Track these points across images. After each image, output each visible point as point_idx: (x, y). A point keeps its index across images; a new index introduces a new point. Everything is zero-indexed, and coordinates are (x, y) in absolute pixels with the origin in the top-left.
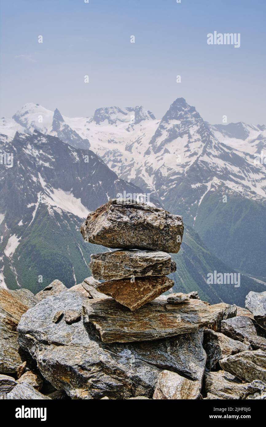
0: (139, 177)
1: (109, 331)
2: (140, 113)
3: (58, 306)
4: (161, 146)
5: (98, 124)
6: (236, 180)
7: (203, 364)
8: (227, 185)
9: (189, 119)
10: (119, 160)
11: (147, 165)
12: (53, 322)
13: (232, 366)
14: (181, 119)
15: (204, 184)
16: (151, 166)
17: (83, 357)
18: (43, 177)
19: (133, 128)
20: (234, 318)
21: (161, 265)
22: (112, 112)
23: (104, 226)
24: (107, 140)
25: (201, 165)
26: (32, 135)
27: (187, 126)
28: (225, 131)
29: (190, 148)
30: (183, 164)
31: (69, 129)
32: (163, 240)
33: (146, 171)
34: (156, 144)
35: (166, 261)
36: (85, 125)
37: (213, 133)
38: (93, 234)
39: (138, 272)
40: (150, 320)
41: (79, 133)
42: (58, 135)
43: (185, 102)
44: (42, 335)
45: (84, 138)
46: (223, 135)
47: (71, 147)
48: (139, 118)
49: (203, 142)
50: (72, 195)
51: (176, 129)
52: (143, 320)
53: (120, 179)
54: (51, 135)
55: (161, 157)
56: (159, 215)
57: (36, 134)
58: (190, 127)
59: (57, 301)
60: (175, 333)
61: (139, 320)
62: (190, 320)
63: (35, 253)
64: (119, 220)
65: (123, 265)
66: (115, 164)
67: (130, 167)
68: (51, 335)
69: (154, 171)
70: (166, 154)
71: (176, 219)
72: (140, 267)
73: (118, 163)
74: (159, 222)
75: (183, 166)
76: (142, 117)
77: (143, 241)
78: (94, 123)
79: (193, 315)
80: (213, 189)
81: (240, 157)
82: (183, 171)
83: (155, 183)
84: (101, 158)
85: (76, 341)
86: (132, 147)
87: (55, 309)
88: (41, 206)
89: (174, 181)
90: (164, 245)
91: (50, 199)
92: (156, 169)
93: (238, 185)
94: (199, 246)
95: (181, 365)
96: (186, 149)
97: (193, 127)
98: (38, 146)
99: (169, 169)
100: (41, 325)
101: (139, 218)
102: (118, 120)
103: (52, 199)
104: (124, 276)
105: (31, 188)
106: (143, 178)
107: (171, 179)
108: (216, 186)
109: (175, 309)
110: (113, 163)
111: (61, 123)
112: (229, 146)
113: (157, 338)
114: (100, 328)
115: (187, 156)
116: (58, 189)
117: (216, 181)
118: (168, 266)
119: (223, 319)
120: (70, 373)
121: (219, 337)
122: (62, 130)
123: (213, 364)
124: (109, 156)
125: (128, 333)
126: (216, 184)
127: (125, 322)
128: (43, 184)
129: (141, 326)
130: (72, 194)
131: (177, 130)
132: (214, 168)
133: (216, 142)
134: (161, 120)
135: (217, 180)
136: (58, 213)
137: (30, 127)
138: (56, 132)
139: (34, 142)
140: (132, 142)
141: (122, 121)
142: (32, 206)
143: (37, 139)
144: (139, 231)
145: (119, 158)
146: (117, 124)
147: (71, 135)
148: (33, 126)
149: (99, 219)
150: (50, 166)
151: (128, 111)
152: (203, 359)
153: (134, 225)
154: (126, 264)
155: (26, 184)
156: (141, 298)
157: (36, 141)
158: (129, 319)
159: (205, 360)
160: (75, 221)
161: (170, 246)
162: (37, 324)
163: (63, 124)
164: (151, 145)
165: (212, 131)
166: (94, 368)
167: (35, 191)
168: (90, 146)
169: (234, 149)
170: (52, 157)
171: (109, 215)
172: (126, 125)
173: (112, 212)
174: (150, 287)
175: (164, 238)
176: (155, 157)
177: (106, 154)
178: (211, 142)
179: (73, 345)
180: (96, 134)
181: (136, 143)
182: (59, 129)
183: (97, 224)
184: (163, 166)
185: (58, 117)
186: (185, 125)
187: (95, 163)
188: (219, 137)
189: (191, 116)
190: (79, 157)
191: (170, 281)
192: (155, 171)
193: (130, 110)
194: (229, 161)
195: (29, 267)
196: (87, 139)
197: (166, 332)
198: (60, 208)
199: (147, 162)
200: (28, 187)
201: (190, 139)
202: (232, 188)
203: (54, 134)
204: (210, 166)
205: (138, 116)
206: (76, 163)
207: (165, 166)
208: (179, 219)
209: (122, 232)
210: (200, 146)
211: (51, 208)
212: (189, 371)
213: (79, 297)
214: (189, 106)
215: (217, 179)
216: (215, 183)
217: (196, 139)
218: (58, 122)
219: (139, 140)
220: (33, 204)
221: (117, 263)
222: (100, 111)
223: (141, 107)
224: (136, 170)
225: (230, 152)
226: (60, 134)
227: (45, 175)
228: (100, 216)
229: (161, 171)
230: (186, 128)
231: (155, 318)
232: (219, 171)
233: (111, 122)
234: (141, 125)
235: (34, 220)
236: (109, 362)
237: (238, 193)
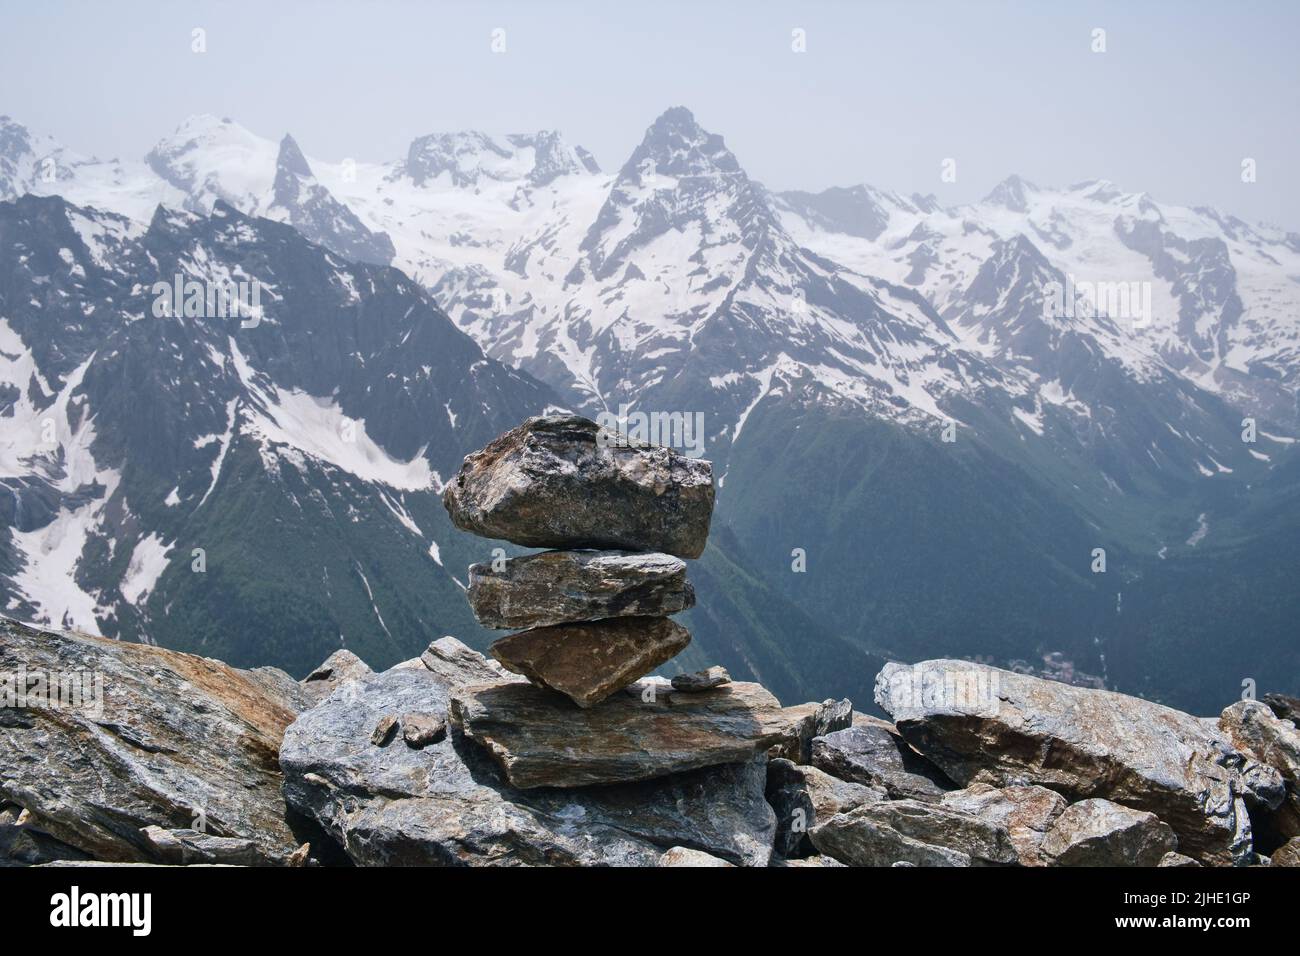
0: (549, 354)
1: (529, 756)
2: (552, 152)
3: (379, 705)
4: (618, 257)
5: (419, 187)
6: (846, 362)
7: (768, 838)
8: (818, 378)
9: (705, 174)
10: (484, 299)
11: (573, 315)
12: (373, 743)
13: (841, 839)
14: (680, 173)
15: (751, 375)
16: (585, 320)
17: (466, 821)
18: (243, 350)
19: (529, 201)
20: (844, 731)
21: (660, 587)
22: (464, 147)
23: (514, 487)
24: (448, 235)
25: (740, 315)
26: (209, 216)
27: (698, 196)
28: (815, 213)
29: (705, 262)
30: (684, 314)
31: (328, 199)
32: (663, 523)
33: (571, 333)
34: (600, 250)
35: (672, 576)
36: (379, 189)
37: (777, 218)
38: (483, 507)
39: (600, 606)
40: (631, 730)
41: (361, 213)
42: (291, 220)
43: (692, 119)
44: (352, 774)
45: (374, 228)
46: (808, 224)
47: (334, 257)
48: (550, 167)
49: (748, 244)
50: (337, 409)
51: (663, 202)
52: (612, 730)
53: (488, 359)
54: (269, 218)
55: (618, 290)
56: (652, 460)
57: (221, 214)
58: (707, 198)
59: (376, 692)
60: (697, 761)
61: (602, 732)
62: (734, 730)
63: (220, 593)
64: (551, 472)
65: (563, 586)
66: (475, 311)
67: (519, 323)
68: (373, 774)
69: (594, 333)
70: (633, 283)
71: (696, 470)
72: (608, 591)
73: (483, 310)
74: (653, 475)
75: (685, 320)
76: (559, 166)
77: (611, 526)
78: (406, 181)
79: (740, 719)
80: (777, 392)
81: (859, 291)
82: (684, 334)
83: (597, 370)
84: (429, 293)
85: (441, 785)
86: (526, 259)
87: (373, 713)
88: (237, 442)
89: (658, 365)
90: (666, 535)
91: (268, 421)
92: (601, 329)
93: (854, 378)
94: (733, 565)
95: (714, 838)
96: (695, 266)
97: (716, 199)
98: (228, 251)
99: (641, 329)
100: (344, 751)
101: (601, 467)
102: (484, 172)
103: (273, 420)
104: (566, 615)
105: (206, 387)
106: (561, 356)
107: (646, 358)
108: (785, 381)
109: (693, 704)
110: (466, 308)
111: (301, 180)
112: (827, 257)
113: (650, 773)
114: (505, 750)
115: (699, 287)
116: (292, 390)
117: (786, 364)
118: (679, 590)
119: (816, 735)
120: (436, 860)
121: (808, 777)
122: (304, 202)
123: (792, 842)
124: (455, 287)
125: (577, 762)
126: (787, 376)
127: (567, 735)
128: (246, 373)
129: (609, 746)
130: (337, 404)
131: (668, 207)
132: (780, 326)
133: (788, 245)
134: (618, 174)
135: (789, 363)
136: (293, 465)
137: (202, 193)
138: (288, 208)
139: (216, 240)
140: (525, 242)
141: (496, 178)
142: (208, 445)
143: (223, 229)
144: (602, 500)
145: (485, 293)
146: (478, 186)
147: (335, 218)
148: (211, 188)
149: (498, 471)
150: (266, 316)
151: (515, 147)
152: (768, 827)
153: (589, 484)
154: (570, 586)
155: (191, 374)
156: (610, 673)
157: (222, 238)
158: (576, 729)
159: (773, 828)
160: (345, 491)
161: (680, 540)
162: (332, 749)
163: (310, 182)
164: (585, 253)
165: (774, 211)
166: (494, 847)
167: (219, 394)
168: (395, 255)
169: (842, 267)
170: (274, 286)
171: (524, 460)
172: (509, 189)
173: (533, 451)
174: (632, 644)
175: (665, 519)
176: (599, 292)
177: (443, 280)
178: (772, 246)
179: (436, 795)
180: (413, 216)
181: (539, 248)
182: (296, 198)
183: (491, 483)
184: (623, 320)
185: (292, 162)
186: (690, 190)
187: (411, 309)
188: (798, 231)
189: (708, 164)
190: (358, 289)
191: (680, 630)
192: (598, 333)
193: (521, 142)
194: (826, 305)
195: (201, 635)
196: (384, 234)
197: (674, 759)
198: (299, 450)
199: (573, 305)
200: (197, 384)
201: (707, 235)
202: (835, 388)
203: (280, 215)
204: (769, 321)
205: (545, 162)
206: (349, 308)
207: (629, 320)
208: (703, 469)
209: (558, 502)
210: (736, 258)
211: (269, 450)
212: (734, 851)
213: (431, 681)
214: (705, 132)
215: (789, 359)
216: (782, 371)
217: (726, 235)
218: (293, 177)
219: (547, 239)
220: (211, 438)
221: (546, 582)
222: (425, 145)
223: (555, 133)
224: (537, 332)
225: (829, 276)
226: (299, 214)
227: (251, 346)
228: (499, 461)
229: (617, 336)
230: (696, 200)
231: (642, 725)
232: (794, 336)
233: (459, 180)
234: (555, 189)
235: (215, 488)
236: (534, 833)
237: (852, 402)
